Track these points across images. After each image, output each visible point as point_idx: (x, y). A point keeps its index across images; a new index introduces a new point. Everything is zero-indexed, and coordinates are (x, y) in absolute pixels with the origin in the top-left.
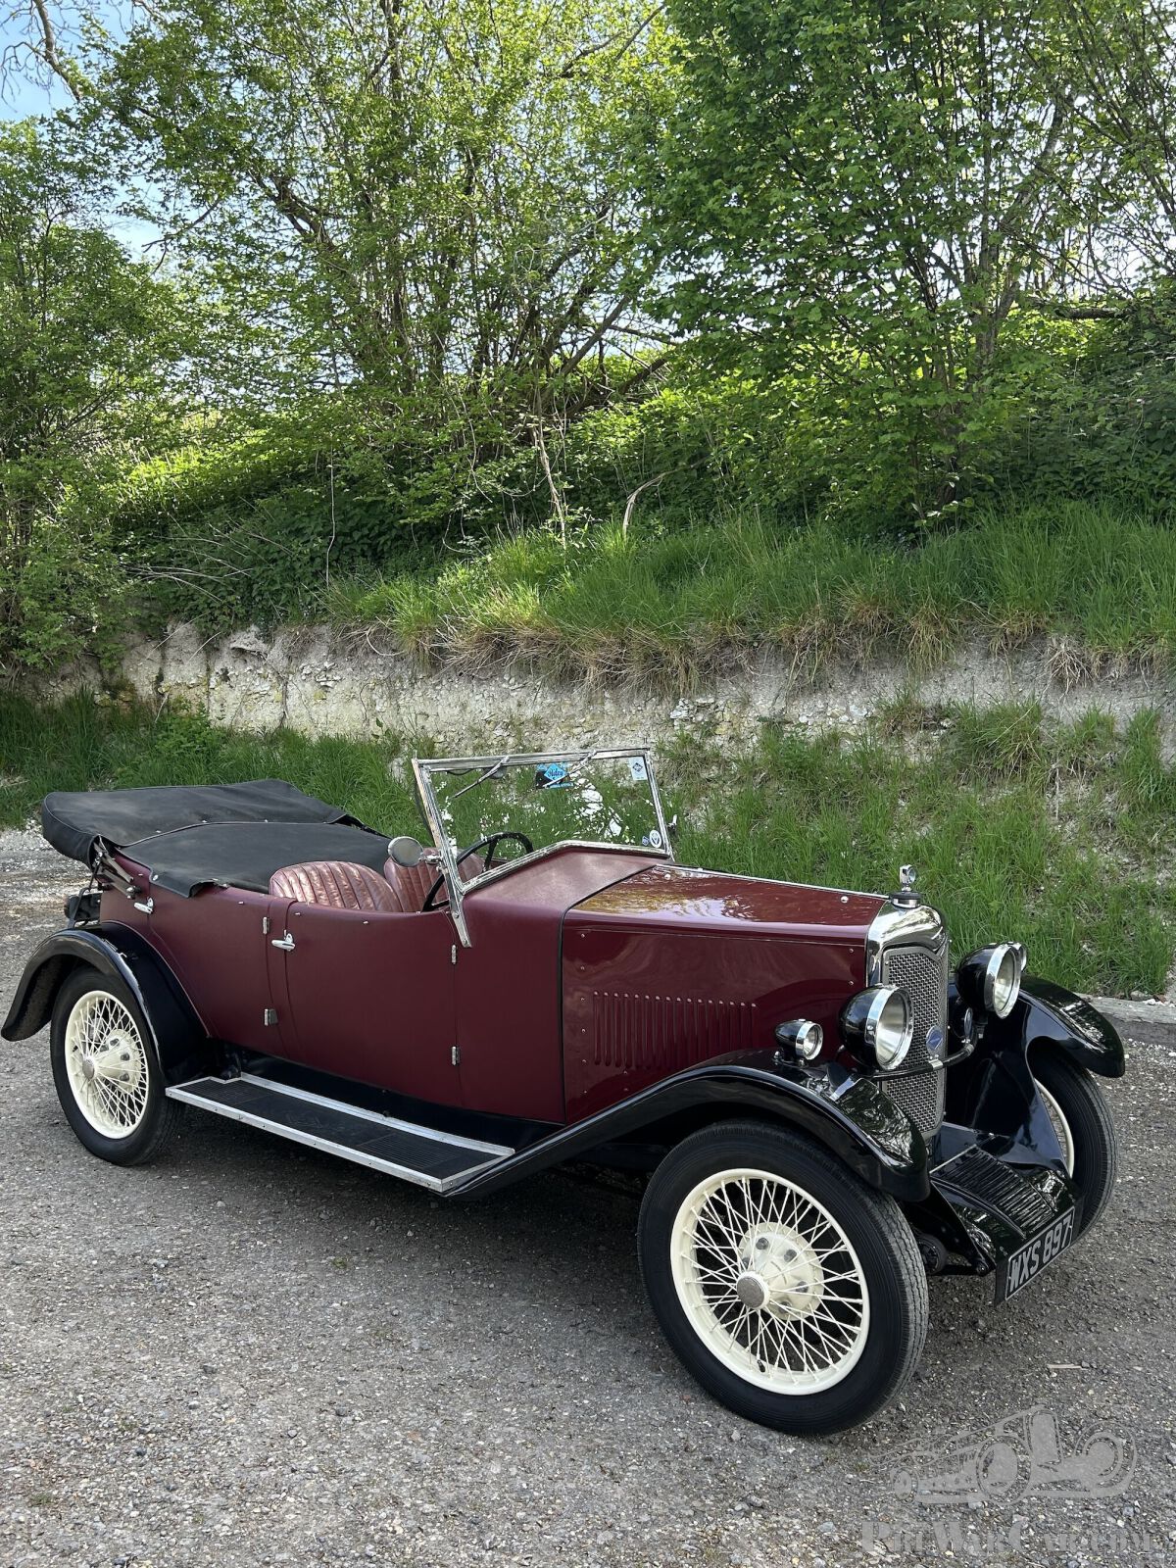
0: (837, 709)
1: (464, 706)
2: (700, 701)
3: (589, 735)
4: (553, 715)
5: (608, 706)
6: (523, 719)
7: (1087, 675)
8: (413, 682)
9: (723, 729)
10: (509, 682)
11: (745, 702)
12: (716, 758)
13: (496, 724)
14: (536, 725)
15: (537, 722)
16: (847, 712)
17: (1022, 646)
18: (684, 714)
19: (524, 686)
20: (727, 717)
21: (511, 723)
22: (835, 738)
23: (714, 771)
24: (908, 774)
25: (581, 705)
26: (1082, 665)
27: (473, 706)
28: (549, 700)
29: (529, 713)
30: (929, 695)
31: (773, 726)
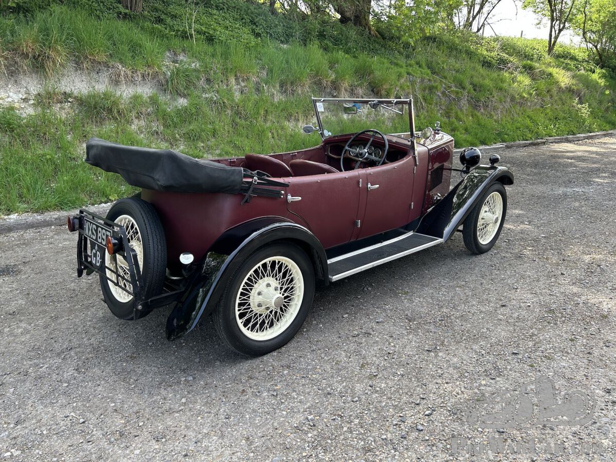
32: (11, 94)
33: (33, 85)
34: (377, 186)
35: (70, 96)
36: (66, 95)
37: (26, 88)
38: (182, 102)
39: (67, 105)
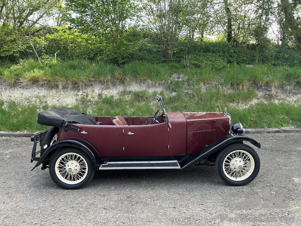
0: (111, 92)
1: (22, 94)
2: (84, 91)
3: (58, 98)
4: (48, 95)
5: (62, 92)
6: (40, 96)
7: (153, 86)
8: (6, 89)
9: (89, 96)
10: (35, 88)
11: (93, 91)
12: (90, 101)
13: (33, 97)
14: (44, 97)
15: (44, 96)
16: (113, 92)
17: (142, 81)
18: (81, 93)
19: (39, 89)
20: (90, 94)
21: (37, 97)
22: (112, 97)
23: (89, 103)
24: (127, 101)
25: (55, 93)
26: (152, 85)
27: (25, 93)
28: (46, 92)
29: (42, 95)
30: (128, 89)
31: (100, 95)
32: (114, 92)
33: (121, 88)
34: (133, 134)
35: (132, 92)
36: (130, 92)
37: (119, 89)
38: (174, 94)
39: (130, 95)
